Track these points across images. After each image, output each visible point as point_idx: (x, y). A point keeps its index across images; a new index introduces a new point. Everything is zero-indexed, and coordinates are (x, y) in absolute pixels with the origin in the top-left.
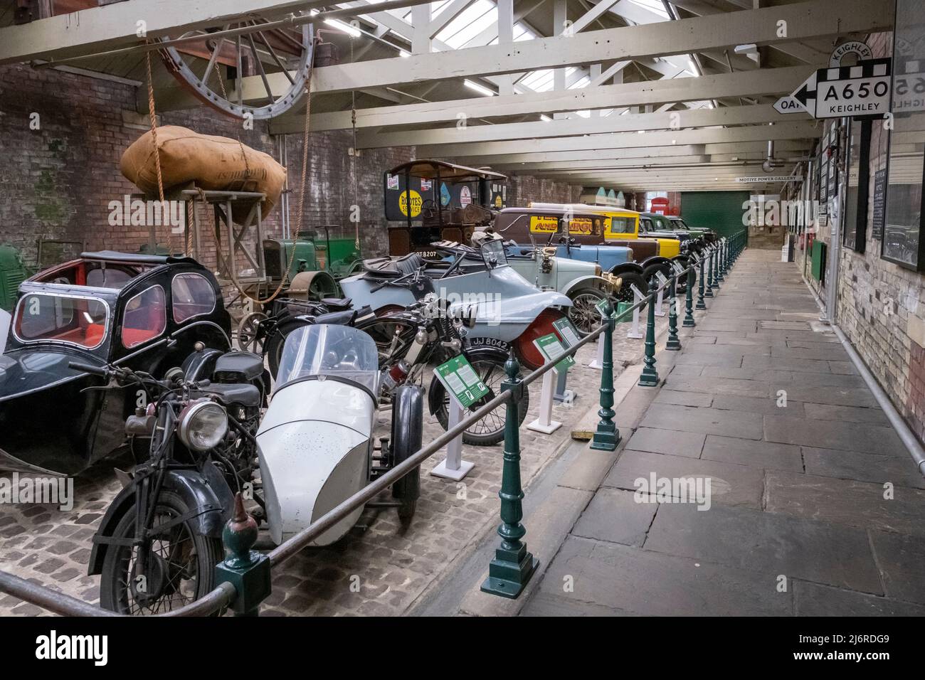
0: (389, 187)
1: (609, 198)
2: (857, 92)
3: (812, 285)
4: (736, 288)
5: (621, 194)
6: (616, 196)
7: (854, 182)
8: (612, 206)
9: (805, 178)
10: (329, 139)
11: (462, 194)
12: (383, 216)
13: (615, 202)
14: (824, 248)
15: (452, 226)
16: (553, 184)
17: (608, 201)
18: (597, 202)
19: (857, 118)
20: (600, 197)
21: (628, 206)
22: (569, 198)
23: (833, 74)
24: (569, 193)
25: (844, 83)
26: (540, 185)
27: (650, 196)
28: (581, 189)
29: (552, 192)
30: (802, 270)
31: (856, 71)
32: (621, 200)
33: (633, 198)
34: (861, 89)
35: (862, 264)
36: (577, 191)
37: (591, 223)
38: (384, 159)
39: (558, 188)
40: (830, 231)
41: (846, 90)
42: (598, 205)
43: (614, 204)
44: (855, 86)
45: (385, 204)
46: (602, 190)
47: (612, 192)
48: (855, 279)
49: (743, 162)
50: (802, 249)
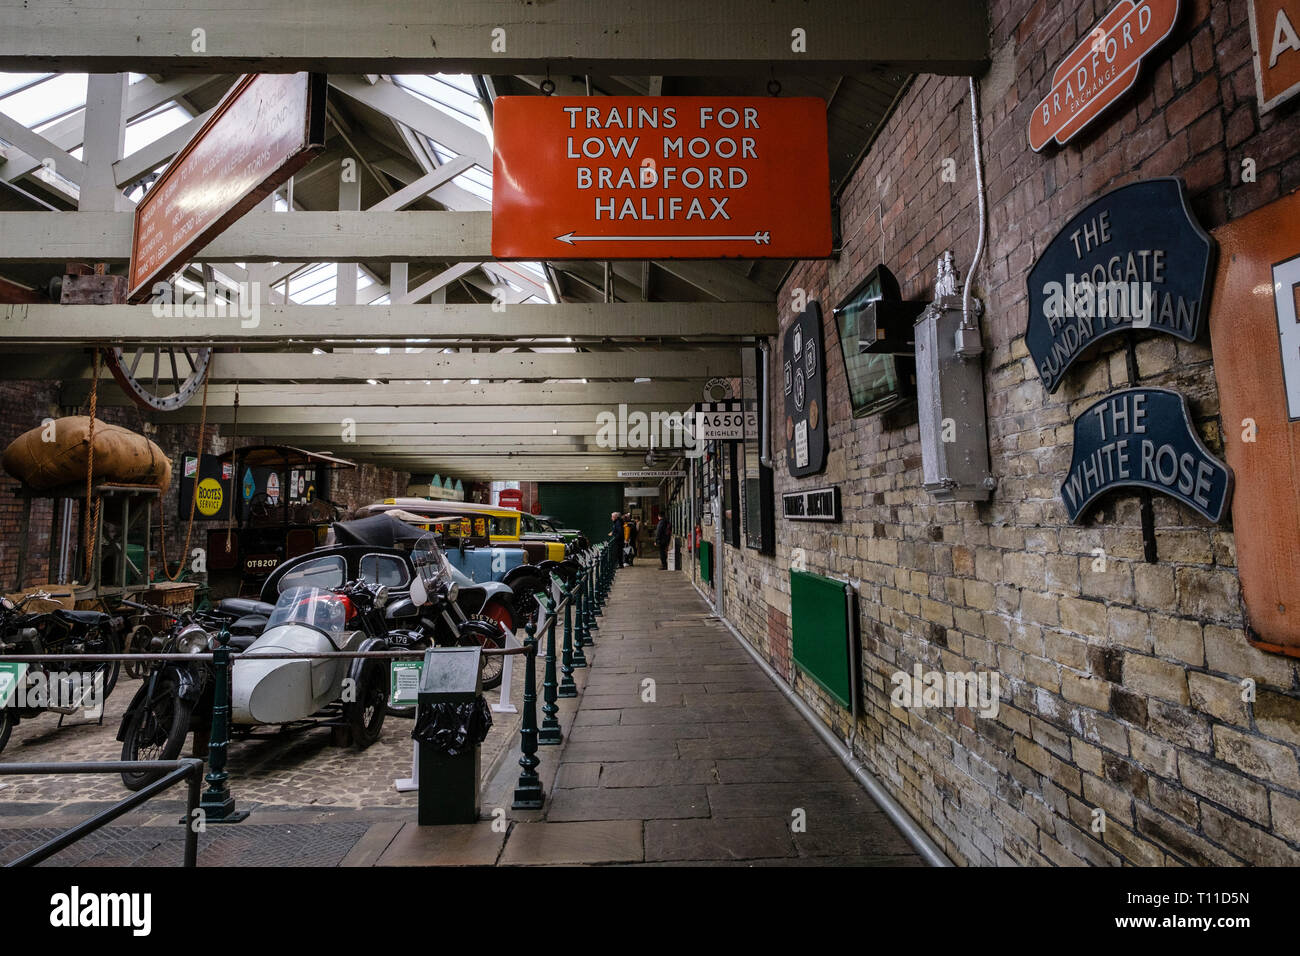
0: (186, 475)
1: (445, 490)
2: (723, 422)
3: (702, 588)
4: (626, 597)
5: (459, 484)
6: (454, 487)
7: (728, 476)
8: (449, 500)
9: (688, 473)
10: (124, 411)
11: (270, 484)
12: (176, 513)
13: (452, 495)
14: (711, 547)
15: (297, 527)
16: (375, 470)
17: (444, 493)
18: (432, 495)
19: (725, 441)
20: (435, 488)
21: (468, 499)
22: (395, 489)
23: (707, 407)
24: (394, 483)
25: (714, 414)
26: (360, 470)
27: (498, 487)
28: (409, 476)
29: (374, 481)
30: (691, 577)
31: (721, 407)
32: (459, 492)
33: (475, 488)
34: (726, 420)
35: (739, 556)
36: (404, 479)
37: (469, 523)
38: (182, 436)
39: (381, 474)
40: (714, 530)
41: (715, 420)
42: (433, 499)
43: (450, 497)
44: (721, 417)
45: (180, 498)
46: (437, 478)
47: (448, 481)
48: (736, 572)
49: (622, 453)
50: (690, 552)
